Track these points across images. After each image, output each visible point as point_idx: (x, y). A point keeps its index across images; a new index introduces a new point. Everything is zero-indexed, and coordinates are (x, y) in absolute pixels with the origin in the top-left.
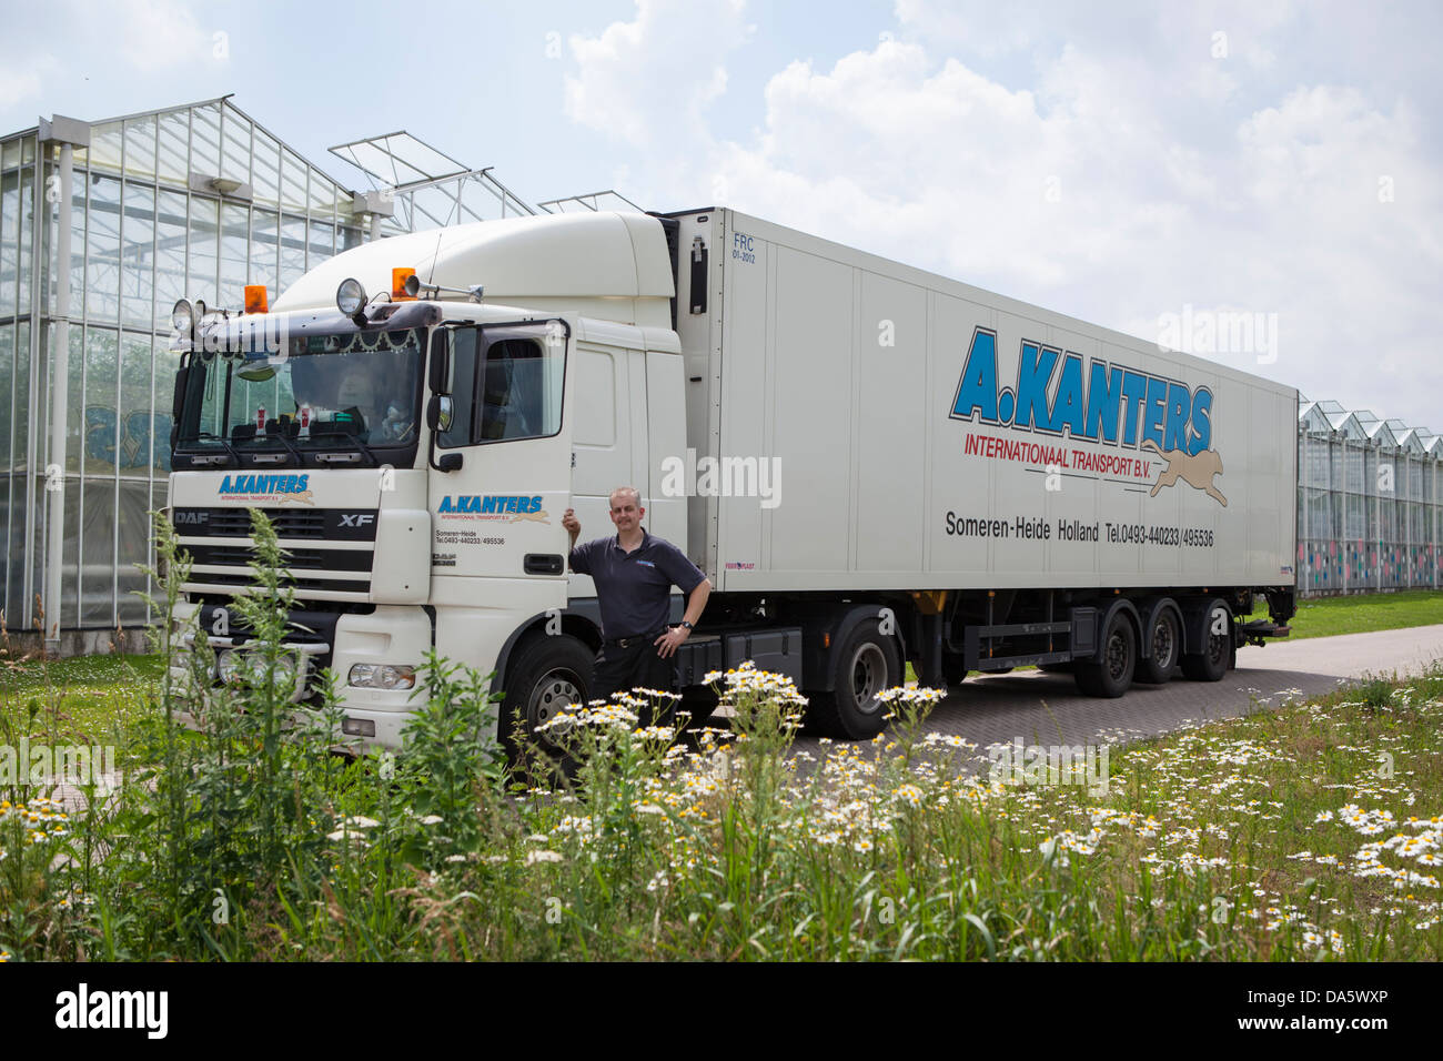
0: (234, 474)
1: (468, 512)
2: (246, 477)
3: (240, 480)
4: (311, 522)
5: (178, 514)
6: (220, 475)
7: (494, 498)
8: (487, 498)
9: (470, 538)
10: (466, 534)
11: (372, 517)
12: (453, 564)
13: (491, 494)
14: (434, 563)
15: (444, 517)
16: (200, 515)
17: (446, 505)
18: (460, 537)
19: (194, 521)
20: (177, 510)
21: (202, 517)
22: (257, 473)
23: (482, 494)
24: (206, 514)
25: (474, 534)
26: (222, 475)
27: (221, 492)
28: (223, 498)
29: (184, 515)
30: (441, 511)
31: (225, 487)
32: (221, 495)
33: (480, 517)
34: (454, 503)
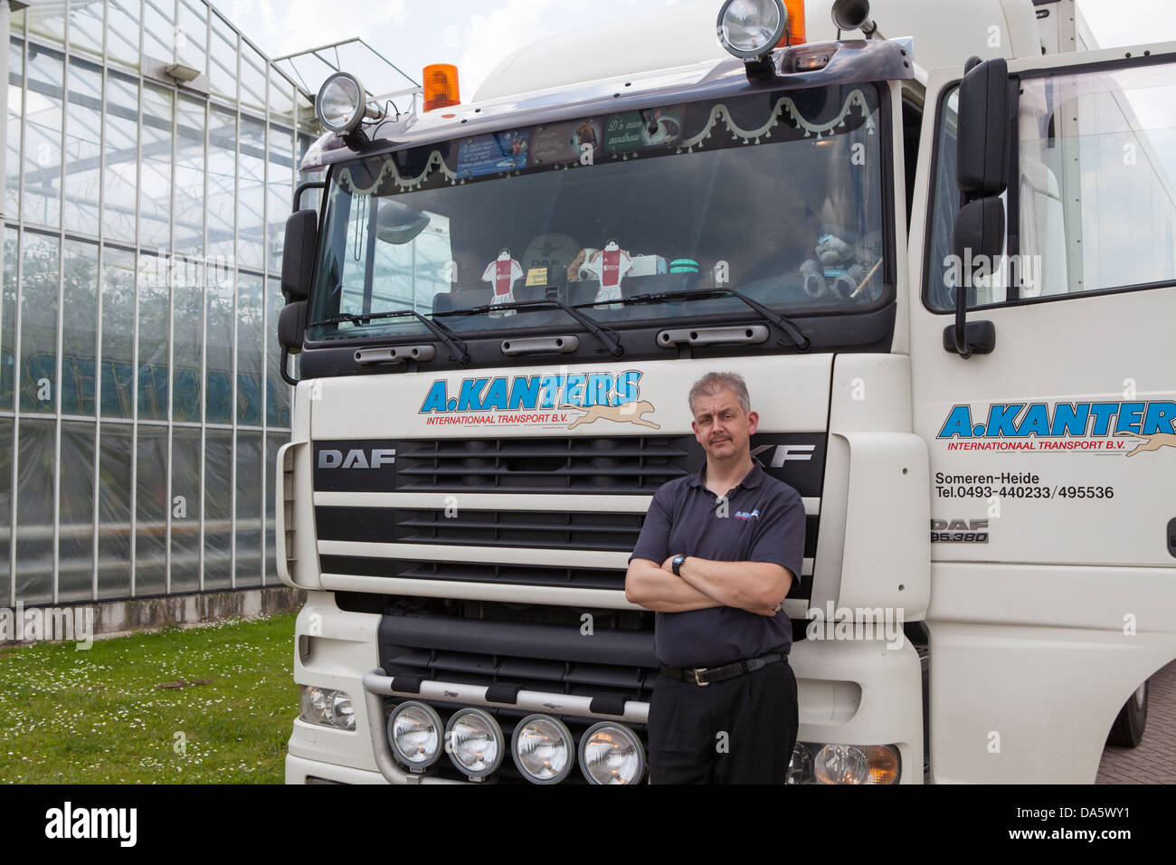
0: (454, 380)
1: (1017, 434)
2: (485, 381)
3: (468, 386)
4: (647, 461)
5: (324, 454)
6: (423, 381)
7: (1083, 406)
8: (1062, 407)
9: (1023, 487)
10: (1014, 479)
11: (811, 448)
12: (983, 538)
13: (1074, 397)
14: (935, 538)
15: (952, 446)
16: (376, 453)
17: (958, 423)
18: (997, 485)
19: (363, 463)
20: (319, 445)
21: (379, 457)
22: (510, 373)
23: (1051, 399)
24: (393, 452)
25: (1036, 479)
26: (428, 379)
27: (425, 409)
28: (430, 421)
29: (337, 454)
30: (943, 434)
31: (436, 401)
32: (426, 416)
33: (1048, 445)
34: (980, 416)
